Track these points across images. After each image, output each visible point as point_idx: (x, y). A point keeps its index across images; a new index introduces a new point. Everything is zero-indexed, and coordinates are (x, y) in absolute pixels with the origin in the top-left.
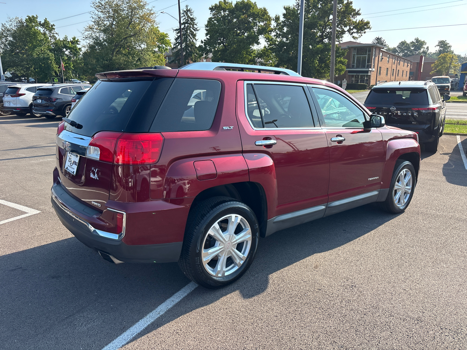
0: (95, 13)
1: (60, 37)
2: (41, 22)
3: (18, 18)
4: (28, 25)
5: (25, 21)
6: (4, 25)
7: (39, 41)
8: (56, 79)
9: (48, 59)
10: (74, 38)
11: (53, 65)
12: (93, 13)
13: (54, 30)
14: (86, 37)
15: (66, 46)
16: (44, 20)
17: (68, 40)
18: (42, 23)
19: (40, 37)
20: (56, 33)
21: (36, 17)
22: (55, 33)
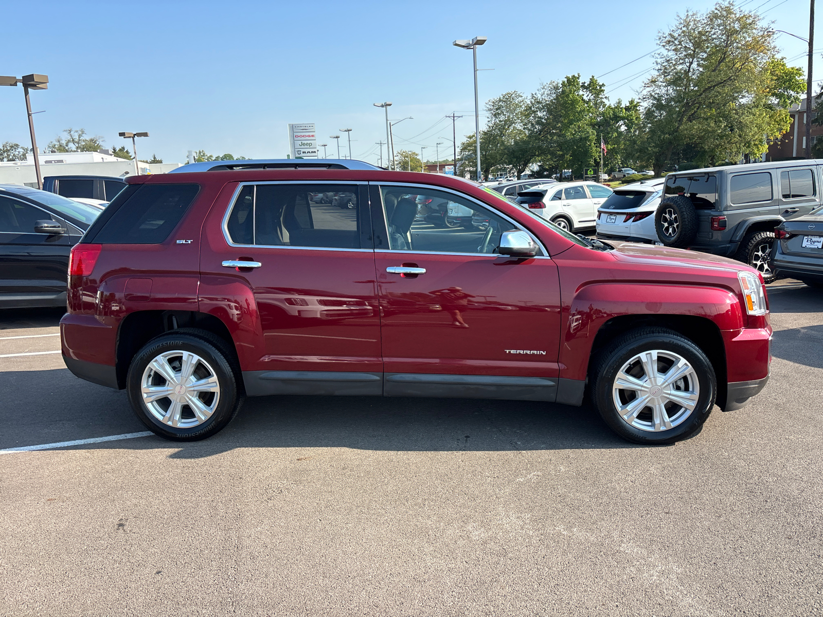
0: (661, 54)
1: (611, 102)
2: (585, 83)
3: (554, 82)
4: (565, 90)
5: (561, 86)
6: (534, 95)
7: (577, 112)
8: (590, 171)
9: (586, 139)
10: (631, 102)
11: (591, 149)
12: (659, 54)
13: (603, 93)
14: (644, 97)
15: (616, 115)
16: (590, 79)
17: (621, 107)
18: (586, 85)
19: (580, 107)
20: (606, 98)
21: (577, 76)
22: (604, 97)
